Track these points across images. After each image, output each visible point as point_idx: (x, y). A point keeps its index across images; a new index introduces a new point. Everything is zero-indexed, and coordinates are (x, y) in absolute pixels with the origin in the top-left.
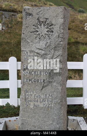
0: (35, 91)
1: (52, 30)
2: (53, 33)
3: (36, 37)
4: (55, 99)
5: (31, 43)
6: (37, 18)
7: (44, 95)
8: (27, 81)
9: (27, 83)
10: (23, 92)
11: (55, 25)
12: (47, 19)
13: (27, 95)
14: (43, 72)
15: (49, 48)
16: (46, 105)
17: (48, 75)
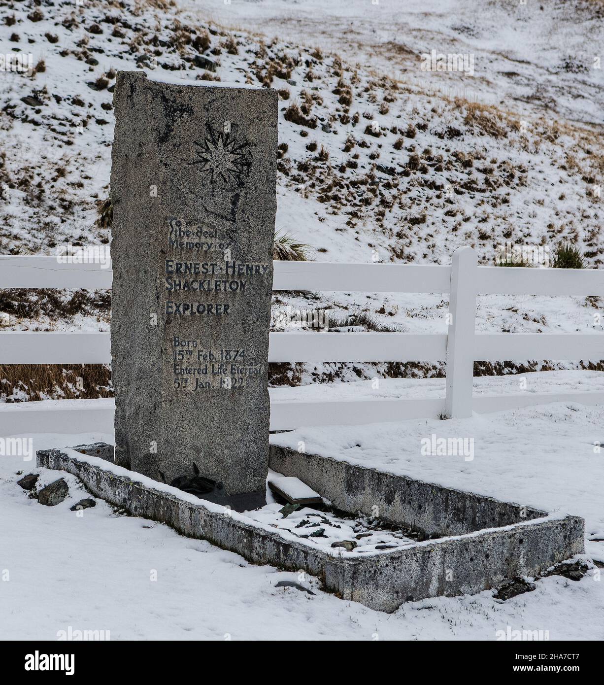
0: (198, 341)
1: (246, 159)
2: (252, 168)
3: (203, 179)
4: (251, 364)
5: (191, 196)
6: (205, 120)
8: (178, 310)
9: (178, 315)
10: (169, 343)
11: (255, 146)
12: (233, 125)
13: (179, 354)
14: (225, 283)
15: (243, 211)
16: (226, 381)
17: (238, 290)
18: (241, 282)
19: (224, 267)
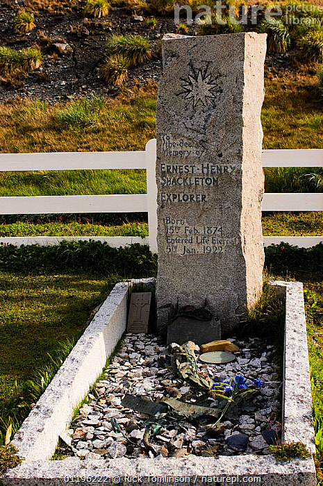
1: (220, 87)
2: (223, 93)
3: (186, 104)
4: (228, 237)
5: (176, 117)
6: (188, 61)
7: (204, 229)
8: (169, 198)
9: (169, 202)
10: (162, 221)
11: (226, 76)
12: (208, 62)
13: (170, 229)
14: (202, 179)
15: (214, 126)
16: (209, 249)
17: (212, 185)
18: (214, 178)
19: (200, 167)
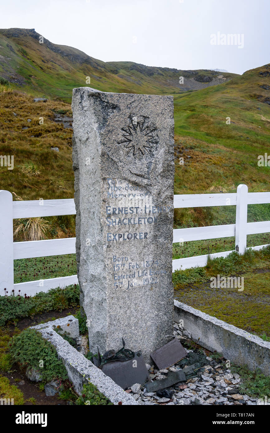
0: (129, 257)
1: (155, 140)
2: (158, 145)
3: (128, 153)
5: (120, 164)
6: (128, 115)
7: (144, 263)
8: (115, 238)
9: (115, 241)
10: (110, 260)
11: (160, 131)
12: (145, 117)
13: (117, 266)
14: (145, 219)
16: (147, 280)
17: (153, 223)
18: (155, 218)
19: (144, 209)
